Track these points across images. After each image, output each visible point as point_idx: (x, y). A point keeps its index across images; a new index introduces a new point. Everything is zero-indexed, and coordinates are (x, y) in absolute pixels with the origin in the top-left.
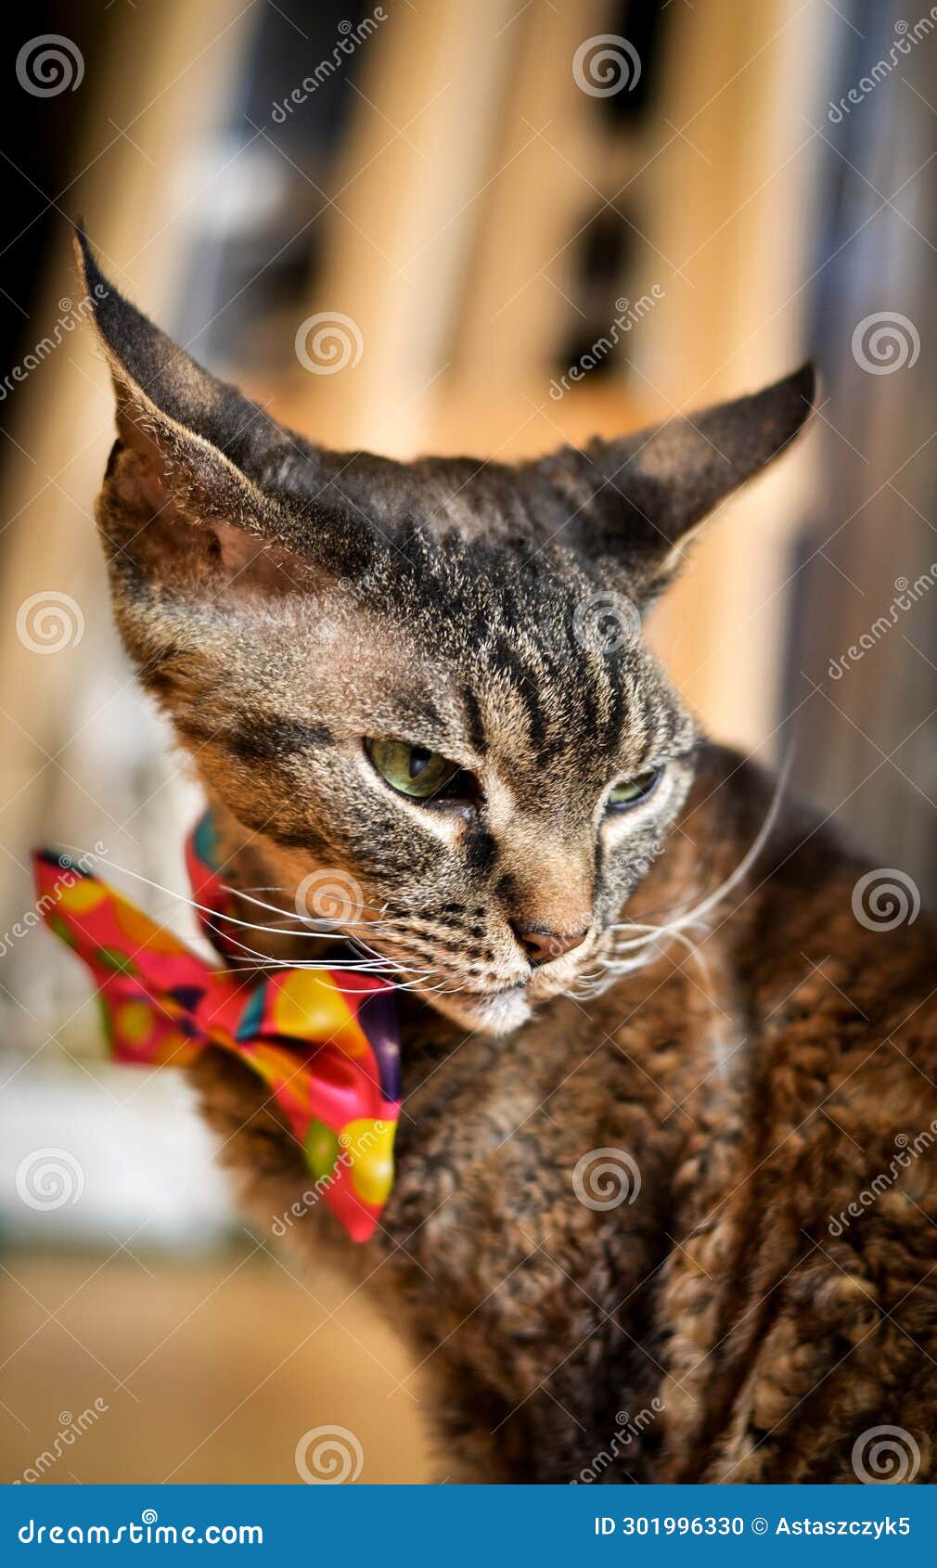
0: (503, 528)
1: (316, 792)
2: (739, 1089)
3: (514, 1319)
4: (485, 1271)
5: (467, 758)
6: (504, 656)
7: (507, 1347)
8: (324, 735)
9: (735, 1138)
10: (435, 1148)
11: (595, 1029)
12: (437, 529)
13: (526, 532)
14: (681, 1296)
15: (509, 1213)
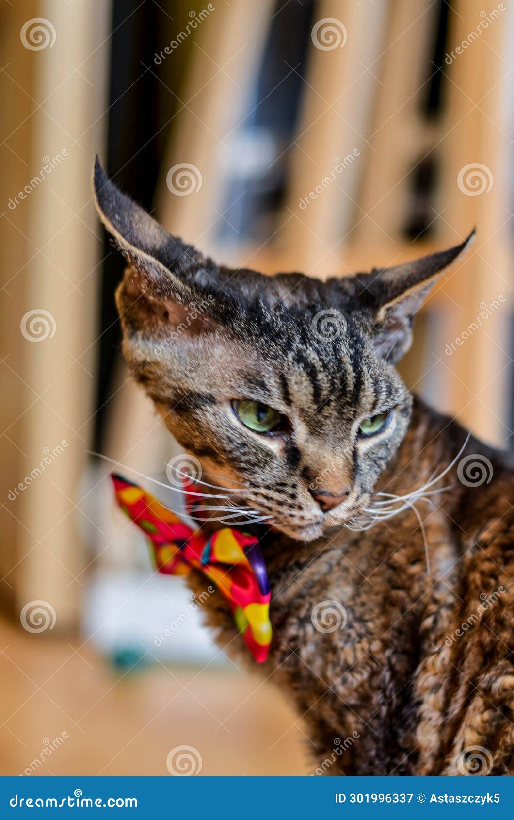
0: (306, 301)
1: (209, 429)
2: (453, 583)
3: (344, 696)
4: (329, 673)
5: (283, 408)
6: (300, 358)
7: (342, 711)
8: (212, 400)
9: (451, 607)
10: (303, 613)
11: (381, 554)
12: (272, 301)
13: (317, 302)
14: (426, 684)
15: (340, 644)
